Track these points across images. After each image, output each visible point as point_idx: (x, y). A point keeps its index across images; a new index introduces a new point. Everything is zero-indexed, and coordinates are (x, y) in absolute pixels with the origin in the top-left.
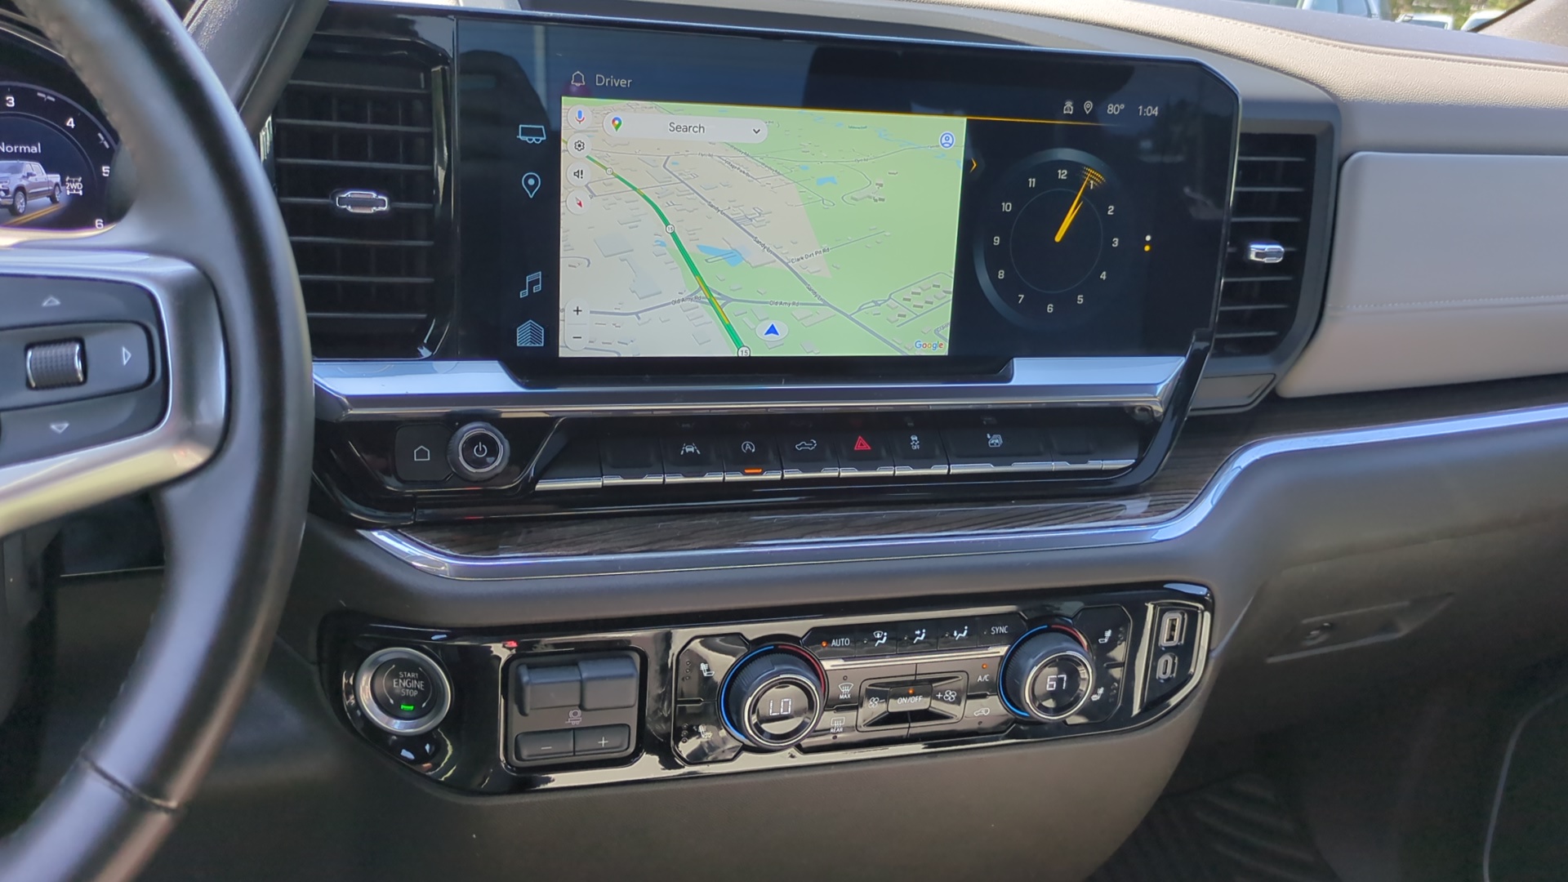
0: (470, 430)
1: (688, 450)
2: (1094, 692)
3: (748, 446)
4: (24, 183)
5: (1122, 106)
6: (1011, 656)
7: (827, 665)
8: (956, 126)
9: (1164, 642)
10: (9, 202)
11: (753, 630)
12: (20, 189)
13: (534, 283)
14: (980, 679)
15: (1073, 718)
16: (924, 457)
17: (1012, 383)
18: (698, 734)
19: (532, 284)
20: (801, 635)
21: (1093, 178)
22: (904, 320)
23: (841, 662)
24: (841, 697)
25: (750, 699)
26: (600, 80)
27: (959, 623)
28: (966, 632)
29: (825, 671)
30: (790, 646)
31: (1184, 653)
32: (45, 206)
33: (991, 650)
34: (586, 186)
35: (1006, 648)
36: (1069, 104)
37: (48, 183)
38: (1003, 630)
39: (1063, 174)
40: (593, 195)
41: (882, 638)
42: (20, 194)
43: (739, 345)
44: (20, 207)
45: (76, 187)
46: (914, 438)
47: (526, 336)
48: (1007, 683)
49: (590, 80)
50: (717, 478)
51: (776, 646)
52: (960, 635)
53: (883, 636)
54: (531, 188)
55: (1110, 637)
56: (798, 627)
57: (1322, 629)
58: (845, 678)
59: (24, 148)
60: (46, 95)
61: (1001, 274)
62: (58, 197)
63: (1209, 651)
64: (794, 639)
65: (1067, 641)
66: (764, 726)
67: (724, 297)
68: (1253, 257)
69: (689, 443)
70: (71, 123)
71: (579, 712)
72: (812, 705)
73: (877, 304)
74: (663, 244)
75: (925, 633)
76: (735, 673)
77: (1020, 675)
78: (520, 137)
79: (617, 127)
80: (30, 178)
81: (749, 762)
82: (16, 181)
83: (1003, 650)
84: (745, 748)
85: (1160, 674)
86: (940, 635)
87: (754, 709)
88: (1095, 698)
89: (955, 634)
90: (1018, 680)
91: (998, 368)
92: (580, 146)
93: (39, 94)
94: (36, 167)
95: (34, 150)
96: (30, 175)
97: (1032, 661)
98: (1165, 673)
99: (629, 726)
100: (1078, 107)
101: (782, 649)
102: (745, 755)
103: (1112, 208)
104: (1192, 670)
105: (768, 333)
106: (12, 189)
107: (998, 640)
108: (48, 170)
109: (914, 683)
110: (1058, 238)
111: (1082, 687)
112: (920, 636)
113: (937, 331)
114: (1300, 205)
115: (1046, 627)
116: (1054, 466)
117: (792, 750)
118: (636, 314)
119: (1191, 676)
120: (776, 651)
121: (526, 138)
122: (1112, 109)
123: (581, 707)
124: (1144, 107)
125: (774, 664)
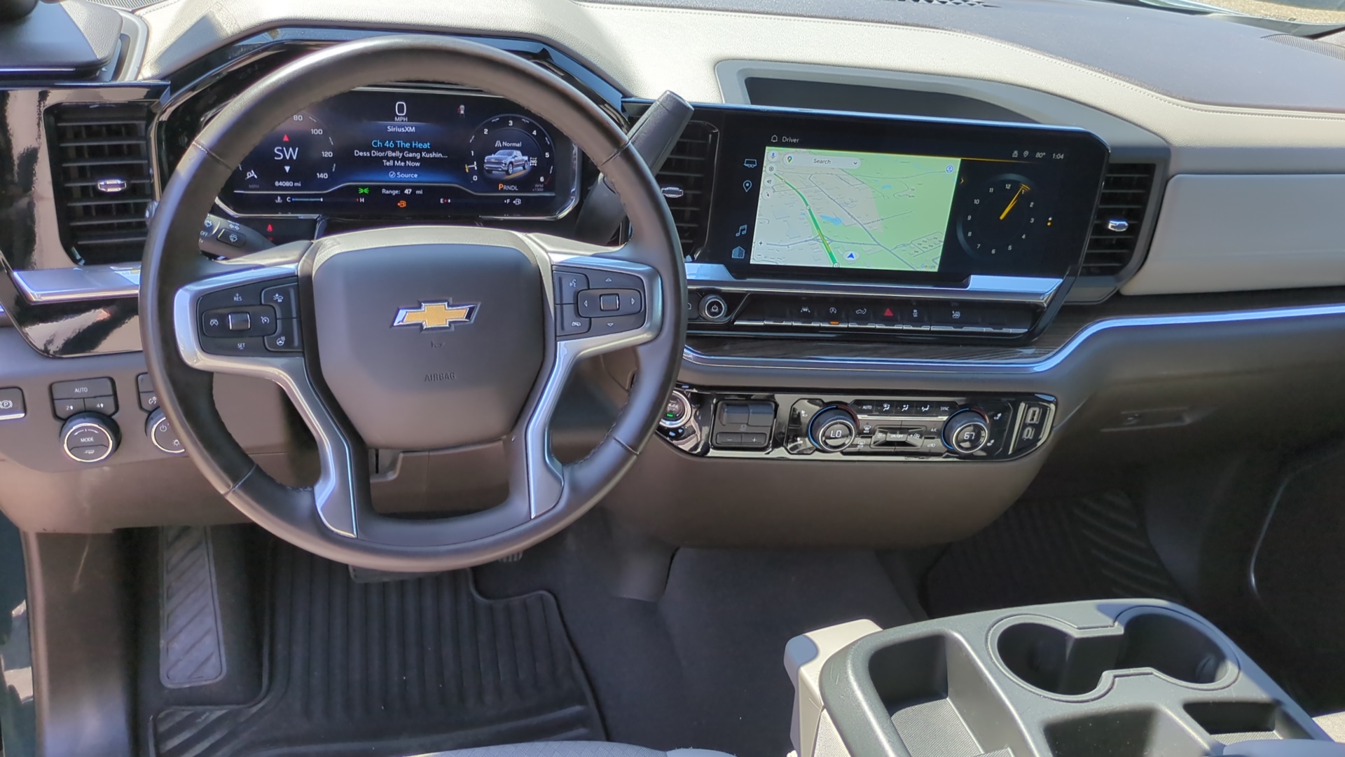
0: (711, 299)
1: (804, 310)
2: (989, 441)
3: (833, 310)
4: (513, 160)
5: (1044, 154)
6: (949, 421)
7: (859, 417)
8: (955, 163)
9: (1028, 421)
10: (506, 169)
11: (827, 398)
12: (511, 163)
13: (743, 230)
14: (932, 430)
15: (977, 451)
16: (919, 321)
17: (967, 289)
18: (797, 441)
19: (742, 230)
20: (849, 402)
21: (1024, 188)
22: (916, 254)
23: (866, 416)
24: (865, 431)
25: (823, 429)
26: (785, 139)
27: (925, 404)
28: (928, 408)
29: (859, 419)
30: (843, 407)
31: (1038, 428)
32: (521, 171)
33: (940, 417)
34: (772, 187)
35: (947, 417)
36: (1016, 152)
37: (523, 160)
38: (947, 409)
39: (1008, 187)
40: (774, 191)
41: (887, 407)
42: (511, 165)
43: (834, 262)
44: (510, 171)
45: (534, 162)
46: (915, 311)
47: (736, 253)
48: (944, 433)
49: (780, 139)
50: (817, 325)
51: (837, 406)
52: (925, 409)
54: (747, 188)
55: (1000, 417)
56: (848, 399)
57: (1135, 417)
58: (867, 424)
59: (514, 144)
60: (525, 120)
61: (970, 234)
62: (526, 167)
63: (1052, 427)
64: (846, 404)
65: (978, 417)
66: (828, 441)
67: (829, 239)
68: (1110, 227)
69: (805, 307)
70: (535, 133)
71: (746, 426)
72: (851, 433)
73: (904, 245)
74: (804, 214)
75: (908, 406)
76: (818, 416)
77: (952, 430)
78: (745, 165)
79: (789, 161)
80: (516, 158)
81: (818, 456)
82: (510, 159)
83: (945, 418)
84: (817, 450)
85: (1025, 436)
86: (915, 408)
87: (824, 432)
88: (989, 444)
89: (923, 408)
90: (951, 432)
91: (962, 280)
92: (771, 169)
93: (523, 120)
94: (518, 153)
95: (518, 145)
96: (516, 156)
97: (959, 425)
98: (1027, 436)
99: (765, 434)
100: (1021, 154)
101: (839, 408)
102: (817, 453)
103: (1032, 204)
104: (1041, 436)
105: (849, 257)
106: (508, 163)
107: (943, 413)
108: (523, 155)
109: (901, 429)
110: (1002, 217)
111: (982, 440)
112: (905, 407)
113: (933, 260)
114: (1142, 200)
115: (968, 409)
116: (985, 330)
117: (839, 453)
118: (788, 246)
119: (1040, 440)
120: (837, 408)
121: (747, 165)
122: (1039, 155)
123: (747, 424)
124: (1057, 154)
125: (836, 415)
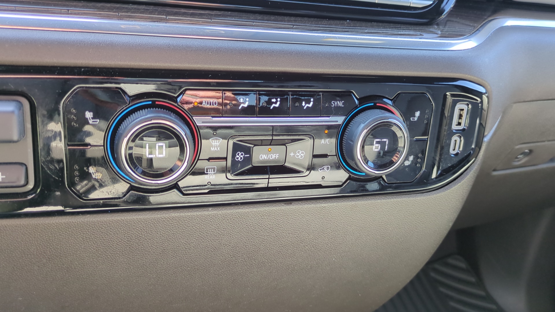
2: (406, 158)
6: (347, 124)
24: (212, 149)
25: (126, 139)
28: (312, 103)
29: (197, 126)
33: (332, 118)
35: (343, 118)
38: (340, 104)
51: (154, 102)
52: (307, 105)
53: (246, 101)
55: (419, 117)
57: (524, 154)
75: (280, 101)
83: (340, 120)
84: (133, 188)
86: (291, 104)
89: (304, 104)
90: (352, 141)
99: (26, 165)
101: (157, 104)
107: (337, 112)
112: (276, 103)
115: (373, 104)
120: (153, 106)
